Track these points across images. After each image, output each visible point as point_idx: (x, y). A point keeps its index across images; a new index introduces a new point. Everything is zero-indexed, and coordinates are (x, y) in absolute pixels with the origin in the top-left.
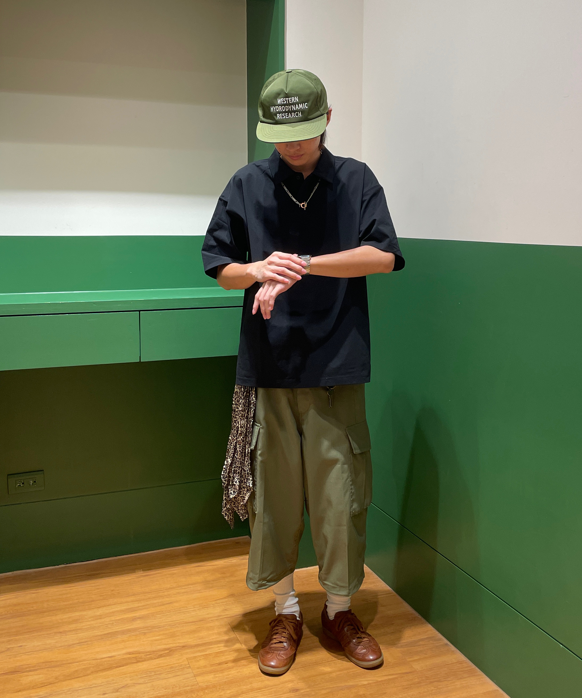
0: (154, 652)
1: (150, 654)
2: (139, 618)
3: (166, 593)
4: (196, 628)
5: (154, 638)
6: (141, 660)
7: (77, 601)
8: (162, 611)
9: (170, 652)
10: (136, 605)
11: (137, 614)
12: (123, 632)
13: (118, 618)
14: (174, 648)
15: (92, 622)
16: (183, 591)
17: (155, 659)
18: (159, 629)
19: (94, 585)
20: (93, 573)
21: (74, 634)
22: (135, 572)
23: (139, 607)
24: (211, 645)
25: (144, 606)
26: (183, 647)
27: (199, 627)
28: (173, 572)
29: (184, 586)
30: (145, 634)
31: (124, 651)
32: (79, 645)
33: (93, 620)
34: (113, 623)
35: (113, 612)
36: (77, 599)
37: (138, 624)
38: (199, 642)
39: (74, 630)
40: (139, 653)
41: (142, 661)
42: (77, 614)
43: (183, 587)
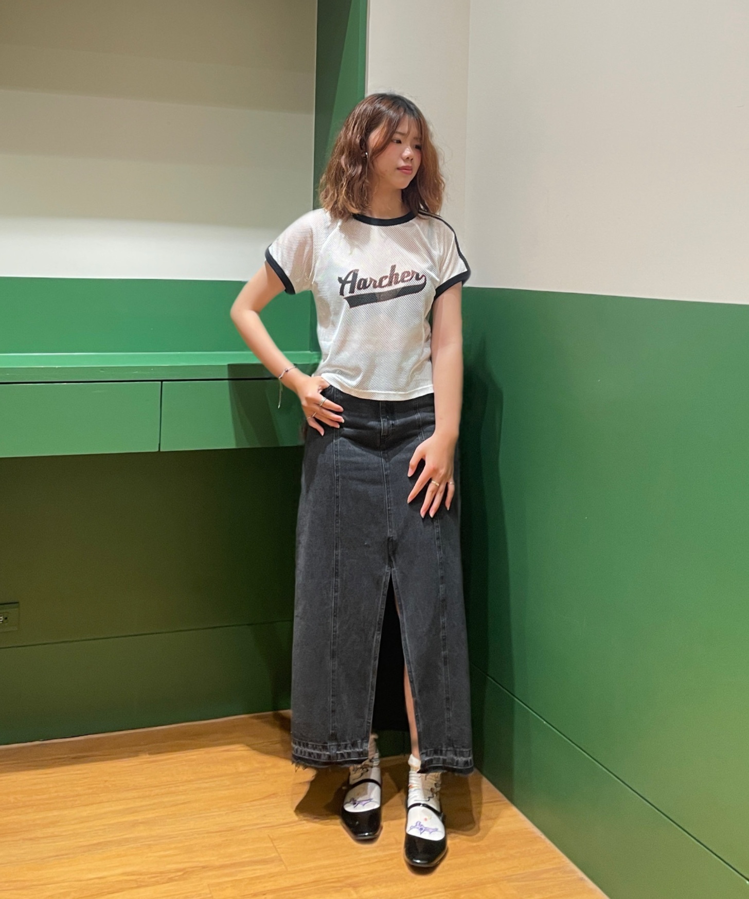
0: (161, 873)
1: (157, 877)
2: (142, 823)
3: (181, 788)
4: (222, 841)
5: (162, 853)
6: (143, 884)
7: (56, 794)
8: (175, 814)
9: (185, 874)
10: (139, 804)
11: (139, 817)
12: (119, 843)
13: (112, 822)
14: (191, 870)
15: (76, 827)
17: (163, 883)
18: (170, 840)
19: (80, 772)
20: (79, 754)
22: (137, 756)
23: (142, 806)
24: (244, 867)
25: (149, 805)
26: (204, 867)
27: (227, 840)
28: (192, 757)
29: (206, 779)
30: (149, 846)
31: (120, 871)
32: (57, 859)
33: (78, 824)
34: (104, 829)
35: (105, 813)
36: (56, 792)
37: (141, 832)
38: (227, 861)
39: (50, 837)
40: (141, 874)
41: (145, 886)
42: (56, 813)
43: (206, 781)
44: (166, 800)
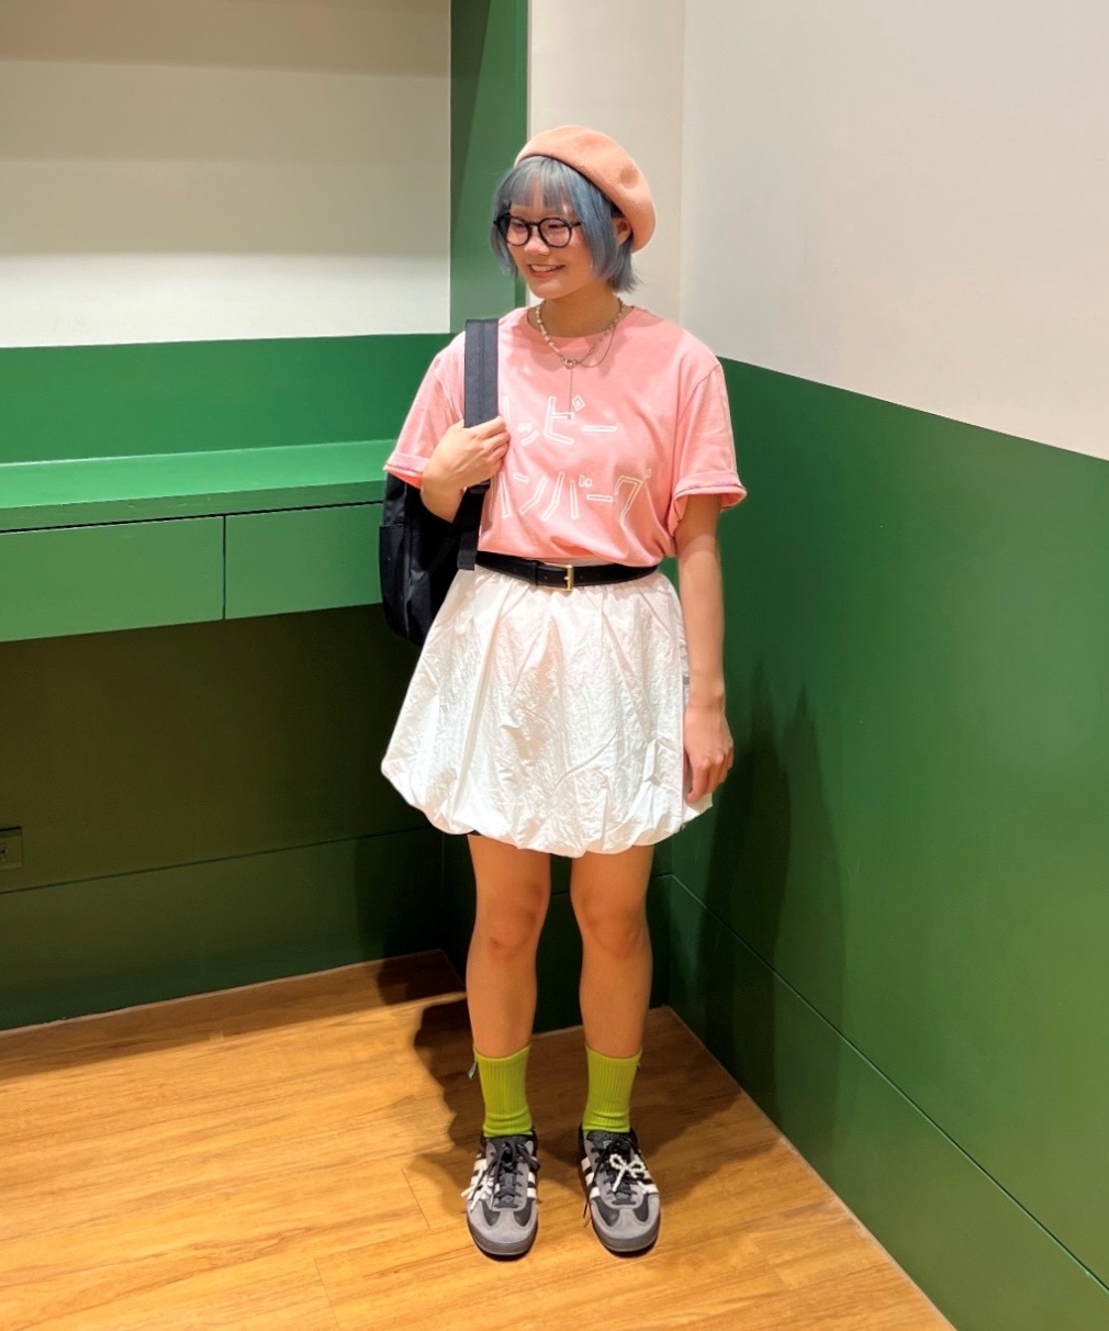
0: (247, 1242)
1: (239, 1249)
2: (216, 1156)
3: (272, 1093)
4: (334, 1182)
5: (248, 1207)
6: (220, 1263)
7: (88, 1111)
8: (265, 1139)
9: (281, 1242)
10: (210, 1123)
11: (213, 1146)
12: (184, 1193)
13: (174, 1156)
14: (288, 1234)
15: (119, 1167)
16: (307, 1086)
17: (249, 1260)
18: (258, 1184)
19: (121, 1071)
20: (120, 1040)
21: (79, 1198)
22: (208, 1039)
23: (215, 1127)
24: (366, 1225)
25: (226, 1125)
26: (308, 1229)
27: (341, 1180)
28: (287, 1038)
29: (309, 1075)
30: (228, 1196)
31: (184, 1242)
32: (93, 1226)
33: (122, 1161)
34: (162, 1169)
35: (162, 1142)
36: (87, 1108)
37: (214, 1172)
38: (341, 1217)
39: (80, 1187)
40: (217, 1246)
41: (223, 1266)
42: (88, 1145)
43: (308, 1078)
44: (250, 1114)
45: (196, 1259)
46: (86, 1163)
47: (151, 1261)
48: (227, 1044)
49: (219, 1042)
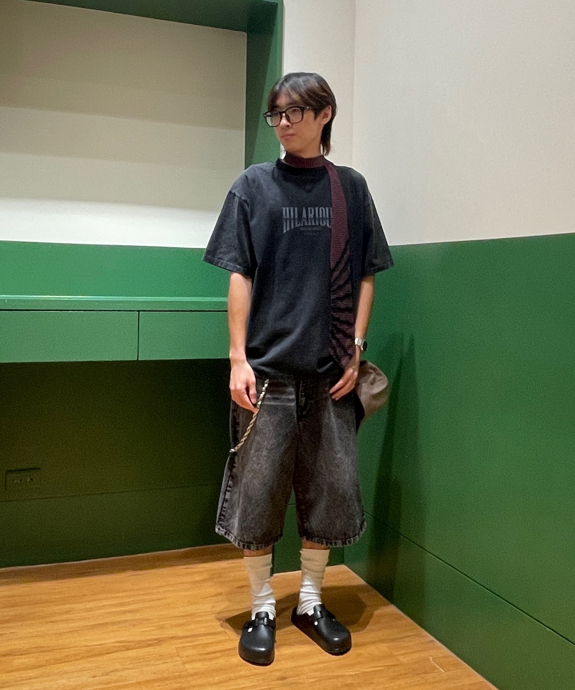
0: (143, 641)
4: (185, 622)
5: (144, 629)
7: (68, 595)
8: (152, 606)
9: (159, 641)
10: (126, 600)
12: (113, 623)
13: (109, 611)
14: (163, 639)
15: (83, 614)
17: (145, 647)
18: (149, 621)
22: (126, 572)
26: (172, 638)
27: (188, 621)
31: (114, 640)
33: (85, 612)
34: (103, 615)
38: (189, 634)
39: (65, 620)
40: (129, 642)
41: (132, 649)
42: (68, 606)
44: (146, 597)
45: (119, 646)
46: (67, 612)
47: (98, 646)
48: (134, 574)
49: (130, 573)
